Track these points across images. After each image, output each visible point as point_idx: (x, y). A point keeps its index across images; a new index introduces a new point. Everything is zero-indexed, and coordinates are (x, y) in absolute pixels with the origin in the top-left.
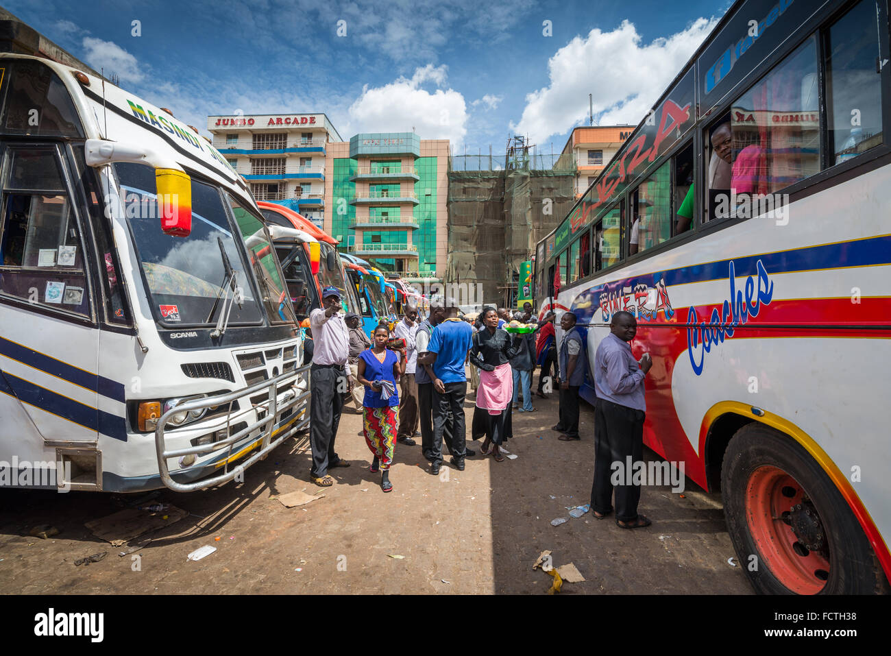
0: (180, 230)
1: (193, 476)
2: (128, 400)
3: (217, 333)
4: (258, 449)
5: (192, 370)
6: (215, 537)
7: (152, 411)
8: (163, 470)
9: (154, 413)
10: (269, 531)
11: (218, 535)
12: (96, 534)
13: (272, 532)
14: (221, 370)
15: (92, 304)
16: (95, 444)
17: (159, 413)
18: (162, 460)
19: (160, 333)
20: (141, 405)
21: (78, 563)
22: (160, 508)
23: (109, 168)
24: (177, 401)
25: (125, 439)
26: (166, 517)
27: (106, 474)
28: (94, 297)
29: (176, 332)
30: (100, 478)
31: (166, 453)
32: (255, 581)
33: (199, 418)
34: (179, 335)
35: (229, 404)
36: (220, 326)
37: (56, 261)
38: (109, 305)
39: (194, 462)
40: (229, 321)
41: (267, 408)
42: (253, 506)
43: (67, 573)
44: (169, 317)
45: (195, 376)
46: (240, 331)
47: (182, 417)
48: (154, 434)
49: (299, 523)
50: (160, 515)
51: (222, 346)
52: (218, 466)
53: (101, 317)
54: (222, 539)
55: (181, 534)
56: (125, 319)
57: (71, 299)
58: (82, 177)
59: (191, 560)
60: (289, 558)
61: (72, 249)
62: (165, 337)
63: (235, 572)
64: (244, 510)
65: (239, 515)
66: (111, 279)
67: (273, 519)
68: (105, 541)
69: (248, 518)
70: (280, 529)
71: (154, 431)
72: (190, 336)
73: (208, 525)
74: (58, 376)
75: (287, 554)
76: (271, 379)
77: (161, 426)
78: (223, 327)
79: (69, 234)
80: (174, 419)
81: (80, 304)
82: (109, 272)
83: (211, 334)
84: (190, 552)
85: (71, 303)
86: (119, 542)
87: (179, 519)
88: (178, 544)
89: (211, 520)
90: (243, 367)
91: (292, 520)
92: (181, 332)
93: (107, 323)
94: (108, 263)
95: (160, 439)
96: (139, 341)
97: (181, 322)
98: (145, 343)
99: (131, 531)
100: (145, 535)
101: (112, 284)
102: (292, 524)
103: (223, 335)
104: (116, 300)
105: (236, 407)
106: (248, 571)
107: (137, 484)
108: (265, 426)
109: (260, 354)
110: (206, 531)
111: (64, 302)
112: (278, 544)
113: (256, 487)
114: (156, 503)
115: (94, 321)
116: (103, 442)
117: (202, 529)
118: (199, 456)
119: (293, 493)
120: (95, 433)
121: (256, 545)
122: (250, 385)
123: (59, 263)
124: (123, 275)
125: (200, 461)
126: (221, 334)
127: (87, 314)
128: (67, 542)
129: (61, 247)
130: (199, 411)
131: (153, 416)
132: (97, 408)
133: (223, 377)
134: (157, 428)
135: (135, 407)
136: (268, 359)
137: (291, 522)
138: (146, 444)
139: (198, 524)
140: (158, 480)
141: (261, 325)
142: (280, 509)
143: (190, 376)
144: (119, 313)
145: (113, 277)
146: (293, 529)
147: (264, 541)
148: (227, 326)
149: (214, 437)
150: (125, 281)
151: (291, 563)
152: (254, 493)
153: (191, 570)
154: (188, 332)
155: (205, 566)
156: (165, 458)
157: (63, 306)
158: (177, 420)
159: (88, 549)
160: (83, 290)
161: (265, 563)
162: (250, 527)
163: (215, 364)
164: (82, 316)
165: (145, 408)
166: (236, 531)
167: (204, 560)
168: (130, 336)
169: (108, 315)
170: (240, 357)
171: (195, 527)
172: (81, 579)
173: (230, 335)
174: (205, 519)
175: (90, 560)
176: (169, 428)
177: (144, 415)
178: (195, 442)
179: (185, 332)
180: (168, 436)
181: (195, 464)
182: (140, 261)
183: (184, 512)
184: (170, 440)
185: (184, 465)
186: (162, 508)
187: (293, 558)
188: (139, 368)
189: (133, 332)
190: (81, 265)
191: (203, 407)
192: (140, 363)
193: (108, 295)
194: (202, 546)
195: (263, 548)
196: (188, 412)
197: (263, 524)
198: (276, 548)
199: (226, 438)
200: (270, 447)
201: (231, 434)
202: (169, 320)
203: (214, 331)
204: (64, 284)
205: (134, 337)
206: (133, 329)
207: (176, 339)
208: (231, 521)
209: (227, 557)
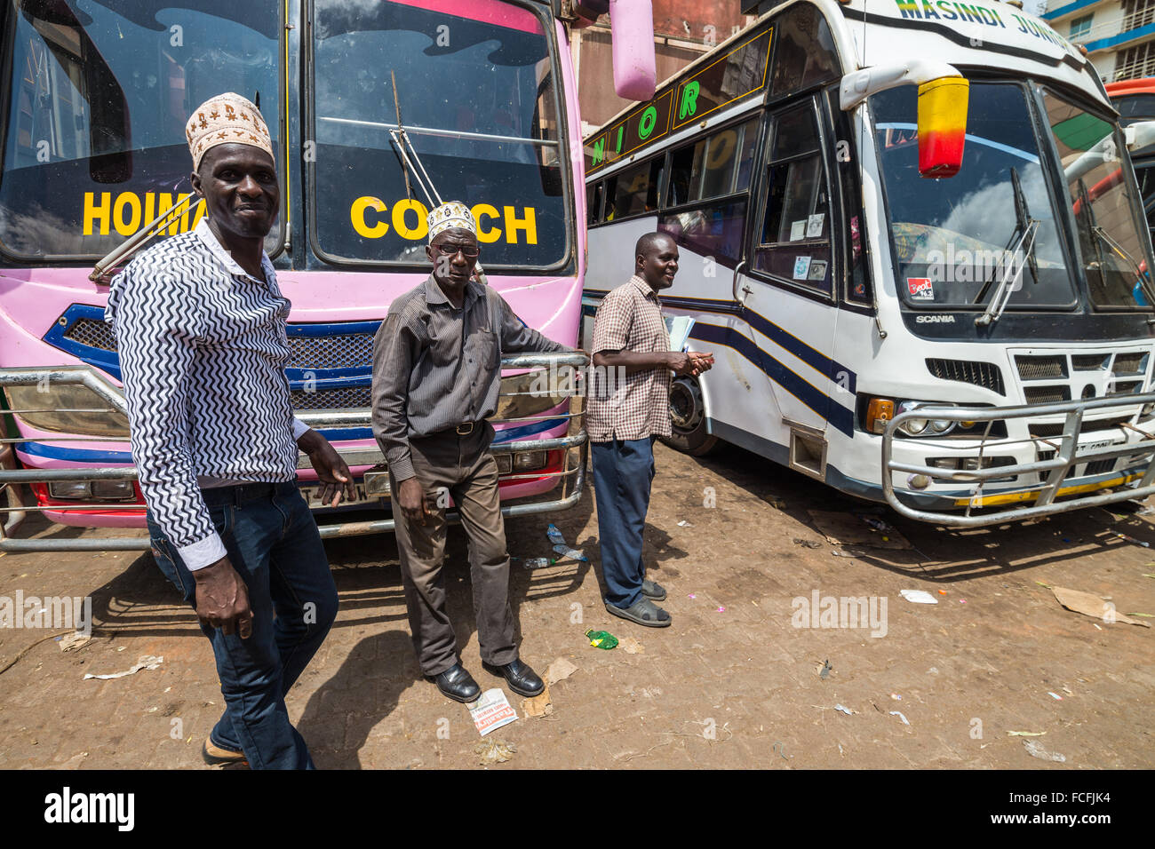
0: (944, 168)
1: (923, 503)
2: (859, 393)
3: (986, 319)
4: (1030, 504)
5: (939, 367)
6: (940, 588)
7: (883, 410)
8: (887, 481)
9: (884, 414)
10: (1021, 622)
11: (945, 588)
12: (815, 523)
13: (1026, 625)
14: (988, 375)
15: (834, 280)
16: (823, 433)
17: (891, 414)
18: (887, 471)
19: (903, 314)
20: (873, 400)
21: (797, 542)
22: (882, 526)
23: (865, 105)
24: (915, 404)
25: (851, 435)
26: (886, 539)
27: (830, 467)
28: (836, 270)
29: (924, 315)
30: (824, 468)
31: (892, 463)
32: (981, 667)
33: (942, 433)
34: (928, 319)
35: (987, 423)
36: (992, 309)
37: (805, 233)
38: (851, 279)
39: (926, 486)
40: (1008, 303)
41: (1058, 448)
42: (1004, 579)
43: (786, 545)
44: (919, 294)
45: (944, 376)
46: (1028, 318)
47: (919, 426)
48: (881, 437)
49: (1078, 638)
50: (880, 534)
51: (991, 340)
52: (960, 504)
53: (841, 295)
54: (948, 596)
55: (899, 565)
56: (864, 296)
57: (815, 275)
58: (836, 127)
59: (903, 598)
60: (1044, 673)
61: (819, 217)
62: (909, 321)
63: (956, 641)
64: (990, 578)
65: (980, 579)
66: (855, 248)
67: (1032, 611)
68: (822, 534)
69: (993, 590)
70: (1041, 629)
71: (881, 435)
72: (943, 321)
73: (934, 570)
74: (797, 355)
75: (1042, 665)
76: (1074, 402)
77: (890, 432)
78: (998, 310)
79: (819, 201)
80: (909, 426)
81: (823, 279)
82: (855, 240)
83: (977, 320)
84: (905, 589)
85: (814, 279)
86: (834, 541)
87: (900, 548)
88: (893, 573)
89: (940, 567)
90: (1024, 375)
91: (1068, 628)
92: (931, 315)
93: (846, 302)
94: (854, 229)
95: (887, 445)
96: (877, 324)
97: (933, 301)
98: (885, 327)
99: (848, 536)
100: (860, 545)
101: (856, 253)
102: (1067, 634)
103: (996, 322)
104: (858, 275)
105: (999, 430)
106: (973, 650)
107: (859, 488)
108: (1049, 472)
109: (1061, 359)
110: (931, 576)
111: (810, 278)
112: (1029, 644)
113: (1020, 558)
114: (879, 519)
115: (834, 299)
116: (831, 432)
117: (925, 572)
118: (935, 482)
119: (1083, 594)
120: (824, 421)
121: (994, 627)
122: (1030, 404)
123: (808, 236)
124: (869, 242)
125: (934, 488)
126: (992, 320)
127: (827, 291)
128: (792, 519)
129: (810, 216)
130: (943, 424)
131: (884, 417)
132: (828, 395)
133: (987, 385)
134: (885, 431)
135: (865, 400)
136: (1075, 370)
137: (1064, 629)
138: (872, 447)
139: (922, 565)
140: (879, 492)
141: (1073, 310)
142: (1050, 605)
143: (935, 375)
144: (859, 290)
145: (858, 246)
146: (1064, 640)
147: (1010, 629)
148: (1005, 310)
149: (960, 463)
150: (869, 248)
151: (1046, 681)
152: (1012, 563)
153: (900, 607)
154: (942, 315)
155: (919, 612)
156: (891, 469)
157: (807, 282)
158: (911, 429)
159: (807, 534)
160: (826, 263)
161: (1003, 656)
162: (992, 602)
163: (976, 365)
164: (824, 294)
165: (876, 405)
166: (969, 596)
167: (919, 606)
168: (868, 317)
169: (849, 291)
170: (1020, 360)
171: (917, 565)
172: (796, 556)
173: (1009, 324)
174: (932, 563)
175: (806, 544)
176: (900, 435)
177: (874, 413)
178: (932, 462)
179: (937, 315)
180: (897, 444)
181: (928, 490)
182: (890, 222)
183: (909, 544)
184: (897, 450)
185: (913, 486)
186: (883, 527)
187: (1050, 675)
188: (874, 357)
189: (872, 312)
190: (827, 235)
191: (951, 420)
192: (876, 350)
193: (850, 269)
194: (921, 590)
195: (1005, 637)
196: (928, 421)
197: (1014, 608)
198: (1028, 649)
199: (975, 469)
200: (1050, 507)
201: (985, 467)
202: (918, 298)
203: (981, 315)
204: (809, 258)
205: (872, 319)
206: (873, 309)
207: (924, 324)
208: (967, 582)
209: (949, 618)
